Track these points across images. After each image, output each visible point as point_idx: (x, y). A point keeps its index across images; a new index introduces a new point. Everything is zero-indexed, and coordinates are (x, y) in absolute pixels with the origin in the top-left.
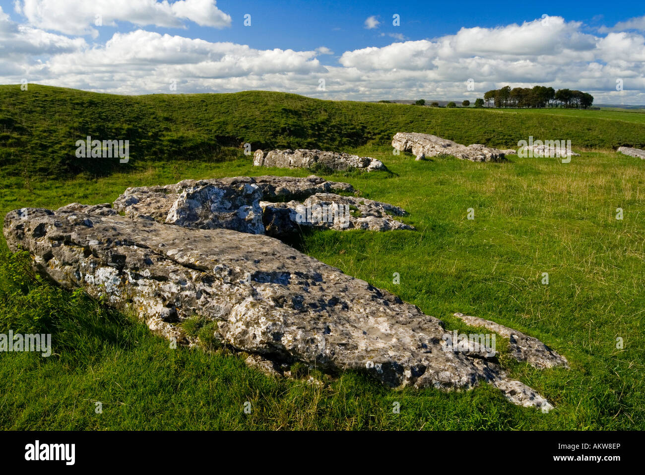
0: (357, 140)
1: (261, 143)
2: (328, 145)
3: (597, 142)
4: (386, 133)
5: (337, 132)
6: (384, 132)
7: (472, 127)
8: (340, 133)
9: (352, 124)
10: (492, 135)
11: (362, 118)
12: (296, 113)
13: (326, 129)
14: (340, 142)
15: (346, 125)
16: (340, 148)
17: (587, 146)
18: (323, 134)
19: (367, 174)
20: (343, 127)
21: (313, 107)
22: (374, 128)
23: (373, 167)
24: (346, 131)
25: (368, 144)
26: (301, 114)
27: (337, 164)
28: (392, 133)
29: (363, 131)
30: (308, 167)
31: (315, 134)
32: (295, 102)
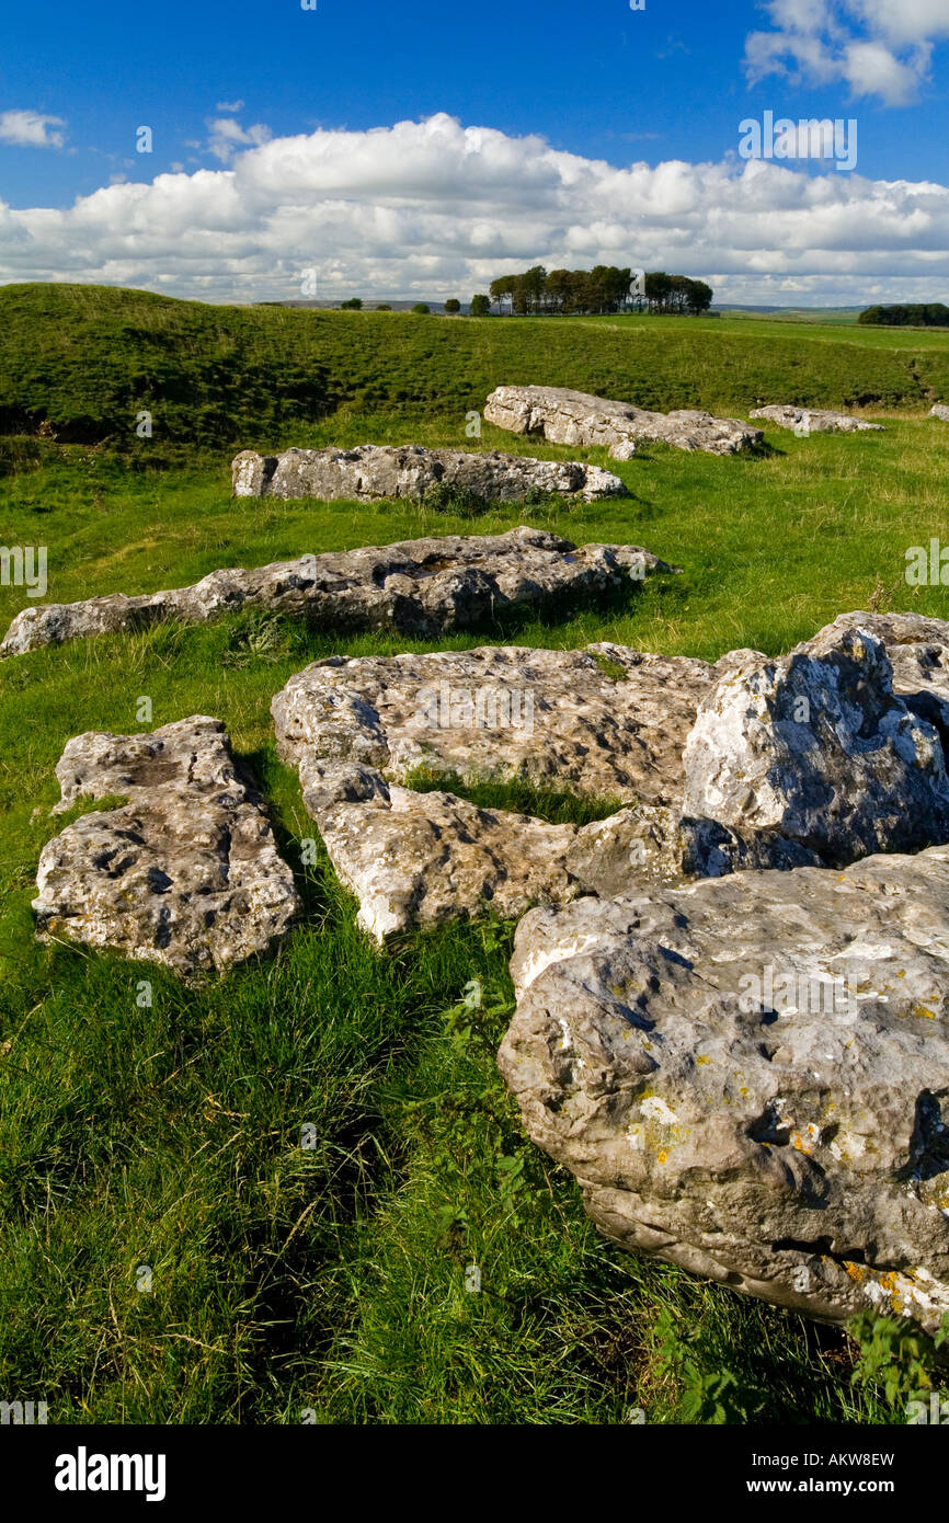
0: (313, 405)
1: (93, 422)
2: (252, 420)
3: (814, 391)
4: (375, 384)
5: (265, 385)
6: (372, 382)
7: (562, 363)
8: (272, 388)
9: (296, 365)
10: (607, 382)
11: (316, 348)
12: (159, 339)
13: (237, 378)
14: (277, 409)
15: (281, 366)
16: (282, 425)
17: (797, 399)
18: (234, 390)
19: (586, 509)
20: (277, 373)
21: (194, 322)
22: (346, 373)
23: (596, 488)
24: (286, 382)
25: (341, 411)
26: (172, 342)
27: (498, 485)
28: (389, 384)
29: (324, 380)
30: (418, 495)
31: (217, 392)
32: (150, 310)
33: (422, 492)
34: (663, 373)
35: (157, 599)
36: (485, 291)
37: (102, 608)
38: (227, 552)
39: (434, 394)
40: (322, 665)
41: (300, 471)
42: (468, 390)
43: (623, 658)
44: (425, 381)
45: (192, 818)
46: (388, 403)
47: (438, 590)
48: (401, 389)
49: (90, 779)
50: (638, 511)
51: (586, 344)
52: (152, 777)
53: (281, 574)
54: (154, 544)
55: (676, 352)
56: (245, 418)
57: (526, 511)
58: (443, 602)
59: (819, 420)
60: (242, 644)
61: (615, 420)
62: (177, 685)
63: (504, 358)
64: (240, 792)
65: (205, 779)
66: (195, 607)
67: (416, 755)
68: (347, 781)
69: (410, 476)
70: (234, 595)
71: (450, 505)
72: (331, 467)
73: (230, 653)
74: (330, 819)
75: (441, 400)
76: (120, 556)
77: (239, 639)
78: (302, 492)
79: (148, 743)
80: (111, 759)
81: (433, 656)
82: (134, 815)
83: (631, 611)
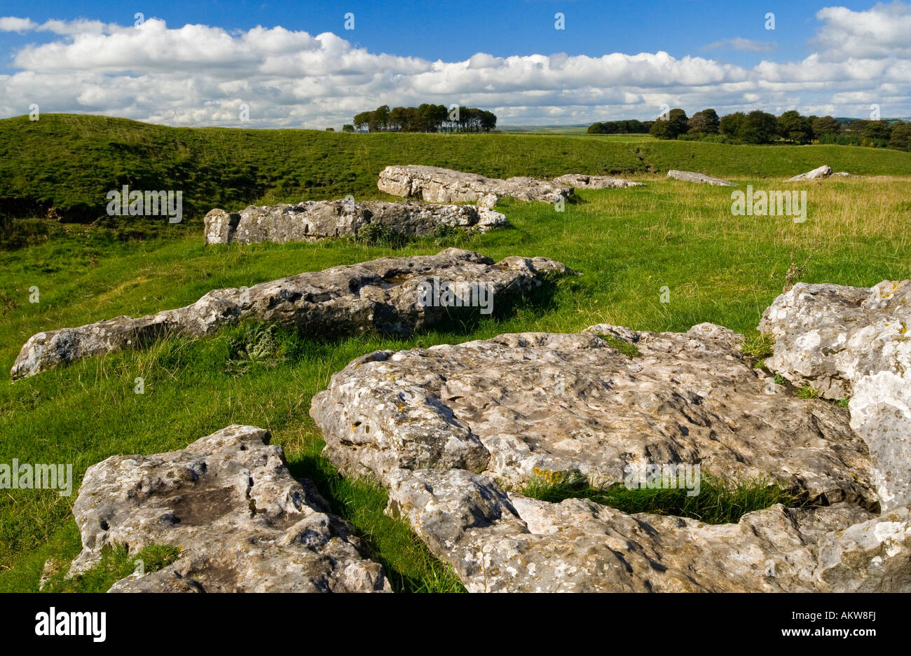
0: (248, 191)
1: (88, 208)
2: (204, 203)
3: (579, 170)
4: (290, 177)
5: (213, 180)
6: (287, 175)
8: (218, 181)
9: (234, 165)
11: (247, 154)
12: (136, 150)
13: (193, 175)
14: (222, 195)
15: (224, 166)
18: (191, 183)
19: (483, 238)
20: (221, 171)
21: (160, 138)
22: (269, 170)
23: (488, 222)
24: (228, 177)
25: (267, 195)
26: (145, 152)
27: (413, 224)
28: (299, 176)
29: (255, 176)
30: (354, 234)
31: (179, 184)
32: (128, 131)
33: (356, 232)
34: (482, 162)
35: (159, 318)
36: (351, 122)
37: (109, 329)
38: (210, 281)
39: (331, 182)
40: (368, 360)
41: (259, 222)
42: (353, 178)
43: (624, 337)
44: (324, 173)
45: (274, 573)
46: (300, 189)
47: (407, 296)
48: (308, 179)
49: (121, 521)
50: (521, 237)
51: (430, 146)
52: (200, 510)
53: (272, 289)
54: (146, 281)
55: (489, 149)
56: (200, 202)
57: (437, 242)
58: (413, 306)
59: (601, 182)
60: (241, 353)
61: (473, 184)
62: (186, 394)
63: (376, 156)
64: (323, 523)
65: (272, 509)
66: (195, 323)
67: (525, 454)
68: (467, 499)
69: (346, 221)
70: (231, 310)
71: (378, 240)
72: (284, 217)
73: (230, 361)
74: (469, 557)
75: (336, 186)
76: (117, 291)
77: (238, 349)
78: (261, 237)
79: (188, 465)
80: (145, 489)
81: (469, 344)
82: (190, 574)
83: (555, 306)
